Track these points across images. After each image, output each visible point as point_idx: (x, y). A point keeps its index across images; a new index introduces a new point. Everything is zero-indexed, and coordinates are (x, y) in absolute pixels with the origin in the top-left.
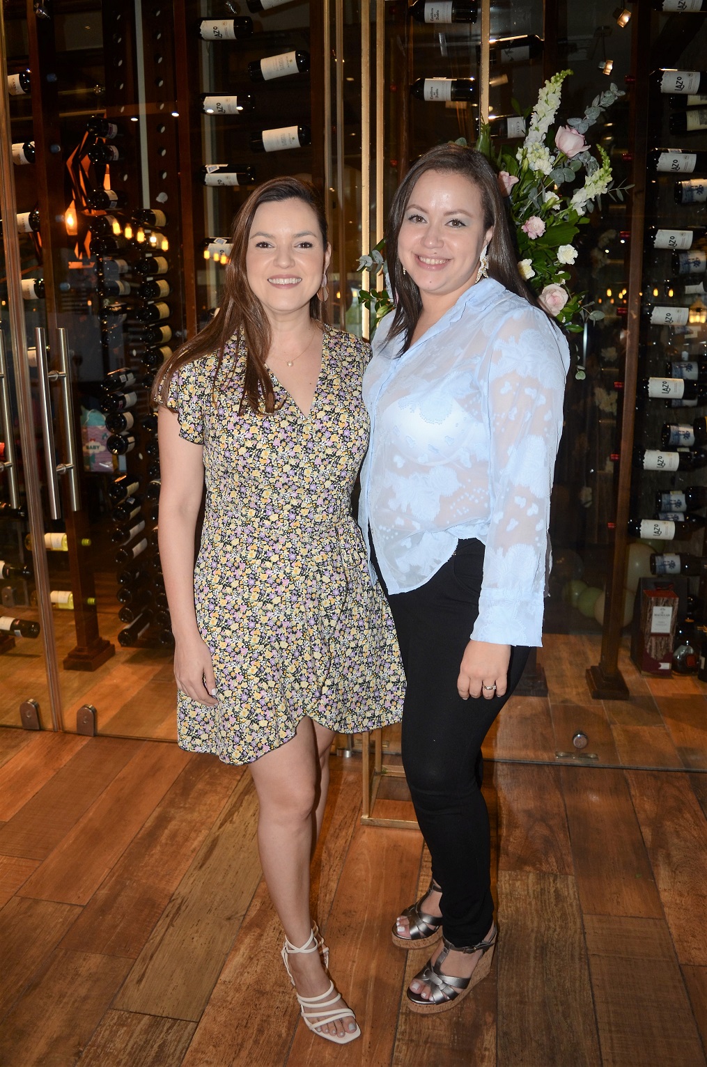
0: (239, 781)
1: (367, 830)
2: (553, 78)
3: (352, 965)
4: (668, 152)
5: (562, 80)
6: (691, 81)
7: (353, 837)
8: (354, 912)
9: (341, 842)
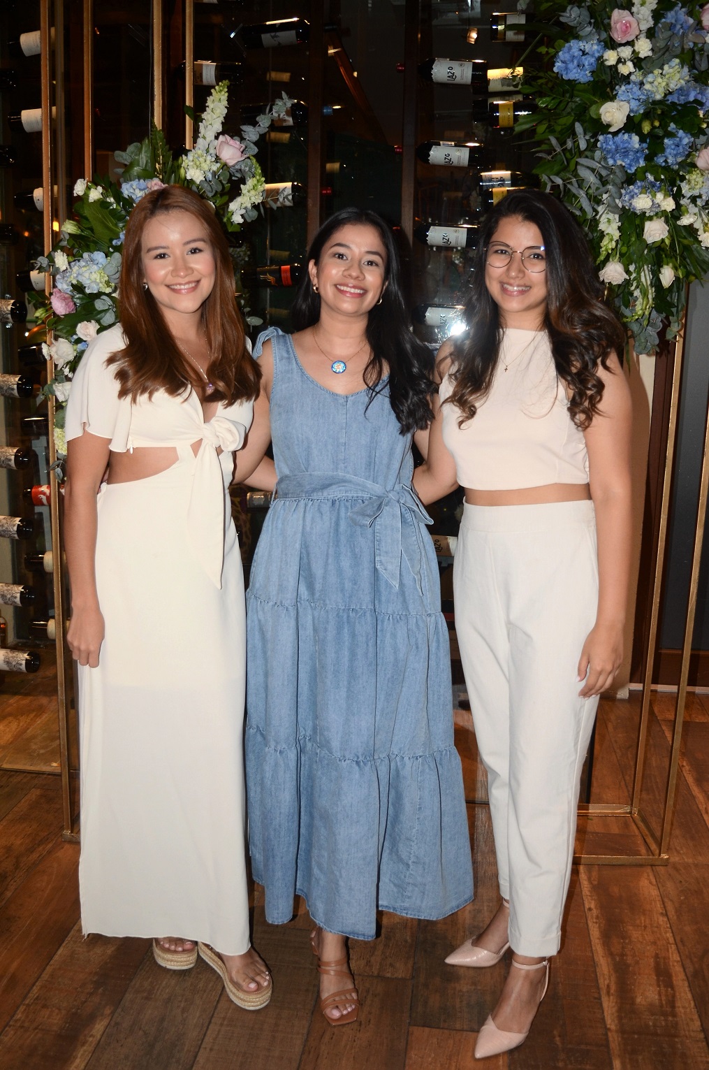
4: (440, 145)
6: (463, 71)
7: (49, 852)
8: (19, 918)
9: (35, 856)
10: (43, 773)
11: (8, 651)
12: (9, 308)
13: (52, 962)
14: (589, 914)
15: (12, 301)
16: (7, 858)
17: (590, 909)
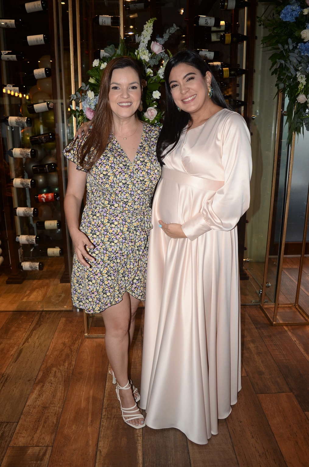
0: (30, 325)
1: (87, 340)
2: (149, 21)
3: (83, 393)
4: (203, 51)
5: (153, 22)
6: (211, 22)
7: (81, 343)
8: (83, 372)
9: (76, 346)
10: (62, 311)
11: (31, 262)
12: (26, 120)
13: (106, 389)
14: (296, 343)
15: (26, 118)
16: (65, 347)
17: (295, 341)
